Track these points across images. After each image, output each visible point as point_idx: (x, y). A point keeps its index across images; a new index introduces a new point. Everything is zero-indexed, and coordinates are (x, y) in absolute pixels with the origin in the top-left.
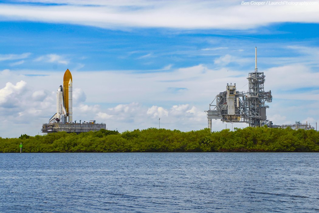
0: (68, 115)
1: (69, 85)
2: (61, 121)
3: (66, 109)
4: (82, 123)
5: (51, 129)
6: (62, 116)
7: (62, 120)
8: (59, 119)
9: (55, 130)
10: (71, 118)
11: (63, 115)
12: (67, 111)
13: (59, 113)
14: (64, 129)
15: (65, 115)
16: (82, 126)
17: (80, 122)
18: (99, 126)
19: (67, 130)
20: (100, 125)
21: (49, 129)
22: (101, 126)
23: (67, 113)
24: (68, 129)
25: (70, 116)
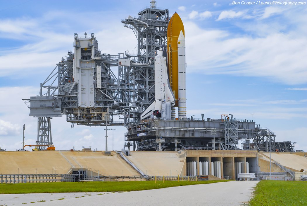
0: (177, 103)
1: (179, 43)
2: (164, 115)
3: (174, 91)
4: (205, 119)
5: (145, 132)
6: (166, 105)
7: (166, 114)
8: (159, 112)
9: (152, 133)
10: (184, 110)
11: (169, 103)
12: (177, 96)
13: (160, 100)
14: (171, 131)
15: (171, 104)
16: (207, 124)
17: (203, 117)
18: (241, 125)
19: (177, 133)
20: (242, 123)
21: (141, 132)
22: (245, 126)
23: (176, 99)
24: (180, 131)
25: (181, 105)
